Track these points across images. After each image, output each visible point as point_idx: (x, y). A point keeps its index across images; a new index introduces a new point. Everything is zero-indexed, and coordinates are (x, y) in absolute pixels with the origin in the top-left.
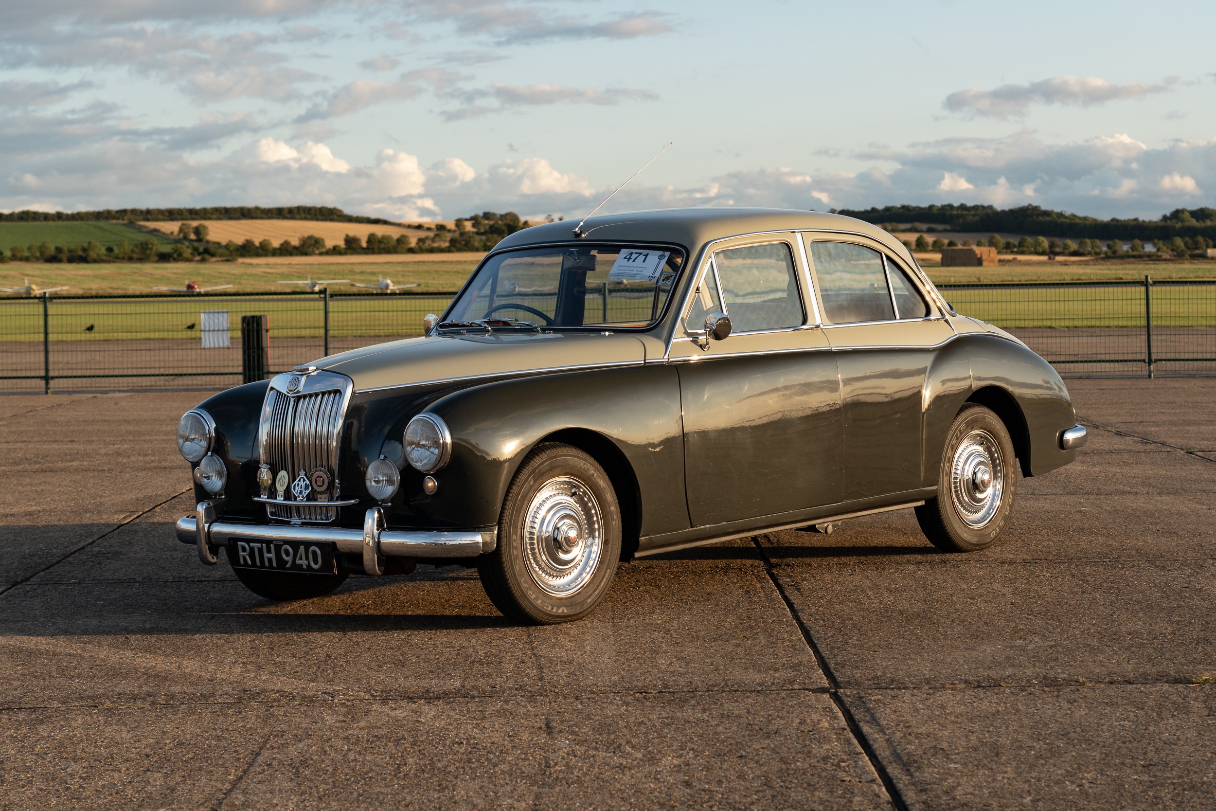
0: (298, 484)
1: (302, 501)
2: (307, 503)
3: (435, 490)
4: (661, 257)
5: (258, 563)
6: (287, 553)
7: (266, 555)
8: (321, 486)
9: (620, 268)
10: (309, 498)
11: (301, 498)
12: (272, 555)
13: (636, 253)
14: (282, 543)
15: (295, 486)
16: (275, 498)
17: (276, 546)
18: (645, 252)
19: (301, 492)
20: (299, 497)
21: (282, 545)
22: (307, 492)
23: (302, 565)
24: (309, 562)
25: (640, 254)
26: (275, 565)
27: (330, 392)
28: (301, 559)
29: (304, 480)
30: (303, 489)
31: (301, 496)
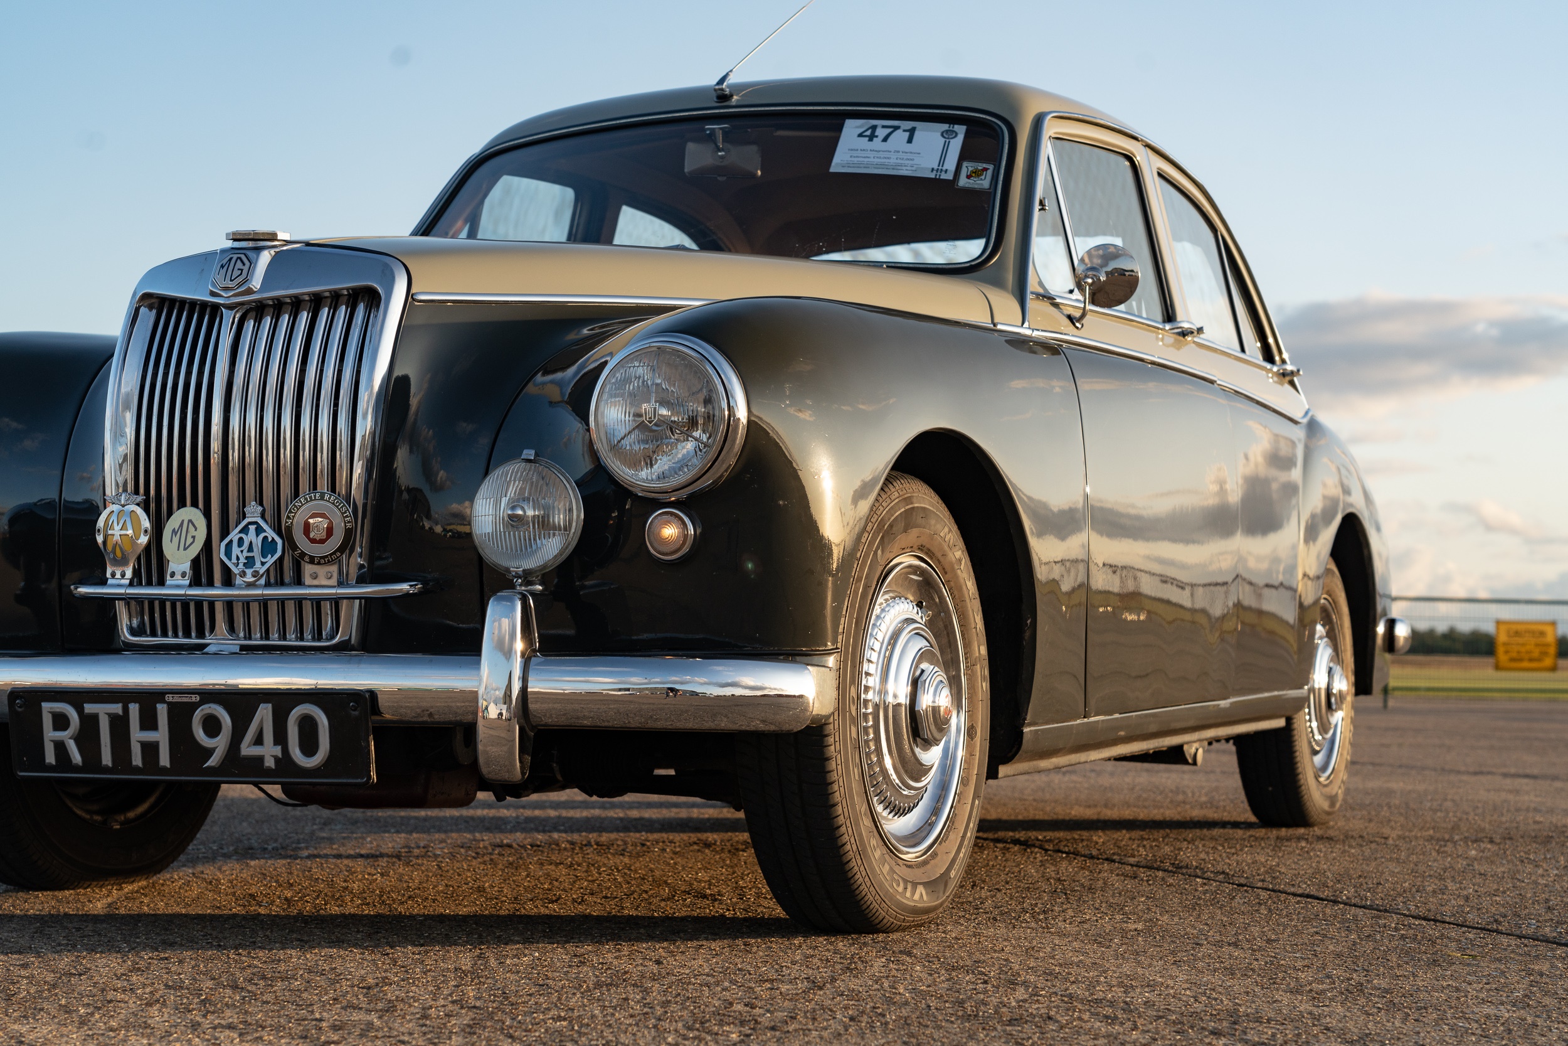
0: (241, 541)
1: (250, 585)
2: (267, 592)
3: (686, 549)
4: (948, 135)
5: (107, 759)
6: (212, 726)
7: (137, 735)
8: (322, 541)
9: (855, 154)
10: (277, 577)
11: (249, 578)
12: (161, 736)
13: (884, 127)
14: (196, 698)
15: (229, 545)
16: (161, 583)
17: (173, 708)
18: (909, 124)
19: (250, 563)
20: (243, 574)
21: (194, 707)
22: (270, 560)
23: (260, 759)
24: (285, 750)
25: (896, 128)
26: (165, 760)
27: (335, 298)
28: (259, 741)
29: (259, 530)
30: (256, 553)
31: (249, 572)
